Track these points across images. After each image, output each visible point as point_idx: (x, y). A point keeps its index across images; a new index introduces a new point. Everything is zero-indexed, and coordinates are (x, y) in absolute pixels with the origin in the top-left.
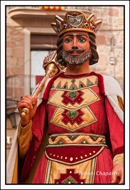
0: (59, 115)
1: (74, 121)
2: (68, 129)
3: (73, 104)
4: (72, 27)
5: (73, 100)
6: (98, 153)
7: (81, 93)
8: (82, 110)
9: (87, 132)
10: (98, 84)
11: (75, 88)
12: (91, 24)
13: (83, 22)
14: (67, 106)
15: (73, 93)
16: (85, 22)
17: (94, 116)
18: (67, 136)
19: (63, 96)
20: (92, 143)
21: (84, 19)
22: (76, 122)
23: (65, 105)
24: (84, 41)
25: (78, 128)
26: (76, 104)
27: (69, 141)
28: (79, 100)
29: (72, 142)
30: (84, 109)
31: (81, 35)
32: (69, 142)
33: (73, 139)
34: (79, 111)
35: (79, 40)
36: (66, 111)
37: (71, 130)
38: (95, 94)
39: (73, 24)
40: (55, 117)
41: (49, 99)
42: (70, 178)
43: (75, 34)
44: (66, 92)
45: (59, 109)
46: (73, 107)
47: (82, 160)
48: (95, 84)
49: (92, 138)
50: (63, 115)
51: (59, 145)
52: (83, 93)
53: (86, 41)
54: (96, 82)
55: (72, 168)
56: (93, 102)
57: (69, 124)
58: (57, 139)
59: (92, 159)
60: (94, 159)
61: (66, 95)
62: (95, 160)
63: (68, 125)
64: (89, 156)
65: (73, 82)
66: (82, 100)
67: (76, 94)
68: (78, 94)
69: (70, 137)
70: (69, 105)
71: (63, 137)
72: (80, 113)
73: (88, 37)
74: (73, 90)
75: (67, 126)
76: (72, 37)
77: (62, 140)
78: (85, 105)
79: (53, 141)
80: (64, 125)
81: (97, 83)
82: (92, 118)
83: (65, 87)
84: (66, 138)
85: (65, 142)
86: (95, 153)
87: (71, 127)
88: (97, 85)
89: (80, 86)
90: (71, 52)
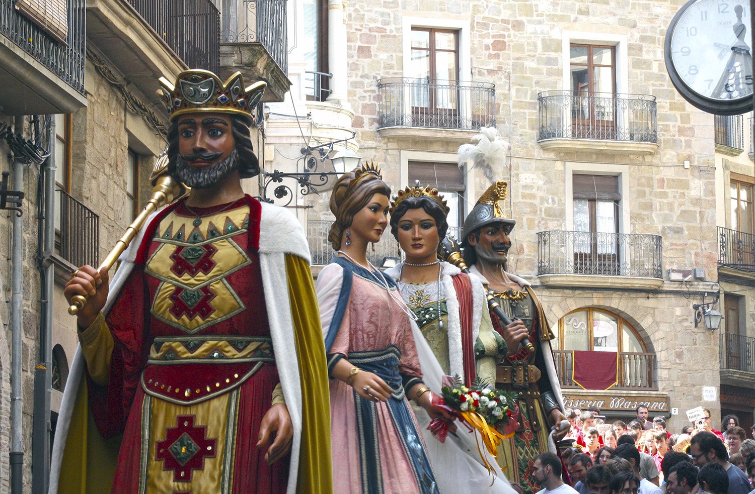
0: (165, 298)
1: (195, 311)
2: (183, 329)
3: (193, 274)
4: (191, 105)
5: (193, 265)
6: (244, 379)
7: (210, 250)
8: (211, 287)
9: (222, 334)
10: (248, 229)
11: (200, 238)
12: (233, 96)
13: (214, 94)
14: (180, 279)
15: (194, 250)
16: (220, 94)
17: (239, 300)
18: (181, 342)
19: (174, 257)
20: (235, 355)
21: (215, 87)
22: (198, 313)
23: (177, 278)
24: (219, 133)
25: (203, 326)
26: (200, 274)
27: (185, 353)
28: (206, 264)
29: (189, 355)
30: (214, 285)
31: (212, 122)
32: (186, 356)
33: (192, 349)
34: (205, 289)
35: (208, 132)
36: (179, 290)
37: (189, 331)
38: (241, 250)
39: (193, 98)
40: (157, 302)
41: (147, 263)
42: (185, 436)
43: (198, 120)
44: (180, 248)
45: (166, 285)
46: (192, 281)
47: (209, 393)
48: (242, 228)
49: (234, 344)
50: (172, 297)
51: (171, 361)
52: (215, 250)
53: (224, 133)
54: (243, 224)
55: (188, 412)
56: (236, 269)
57: (184, 317)
58: (163, 348)
59: (231, 391)
60: (235, 393)
61: (180, 255)
62: (237, 394)
63: (183, 319)
64: (224, 385)
65: (197, 225)
66: (211, 265)
67: (200, 252)
68: (204, 252)
69: (186, 345)
70: (186, 276)
71: (174, 345)
72: (208, 293)
73: (227, 125)
74: (195, 243)
75: (180, 322)
76: (194, 126)
77: (171, 350)
78: (217, 276)
79: (158, 351)
80: (174, 319)
81: (247, 226)
82: (233, 304)
83: (179, 236)
84: (178, 346)
85: (177, 356)
86: (238, 379)
87: (188, 324)
88: (246, 230)
89: (210, 234)
90: (193, 160)
